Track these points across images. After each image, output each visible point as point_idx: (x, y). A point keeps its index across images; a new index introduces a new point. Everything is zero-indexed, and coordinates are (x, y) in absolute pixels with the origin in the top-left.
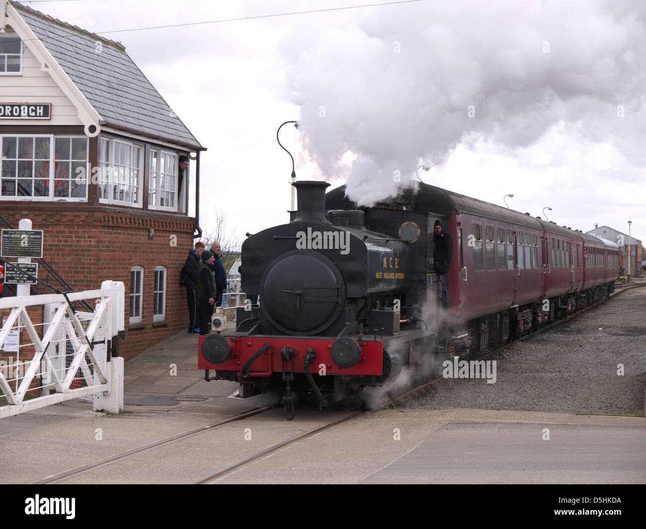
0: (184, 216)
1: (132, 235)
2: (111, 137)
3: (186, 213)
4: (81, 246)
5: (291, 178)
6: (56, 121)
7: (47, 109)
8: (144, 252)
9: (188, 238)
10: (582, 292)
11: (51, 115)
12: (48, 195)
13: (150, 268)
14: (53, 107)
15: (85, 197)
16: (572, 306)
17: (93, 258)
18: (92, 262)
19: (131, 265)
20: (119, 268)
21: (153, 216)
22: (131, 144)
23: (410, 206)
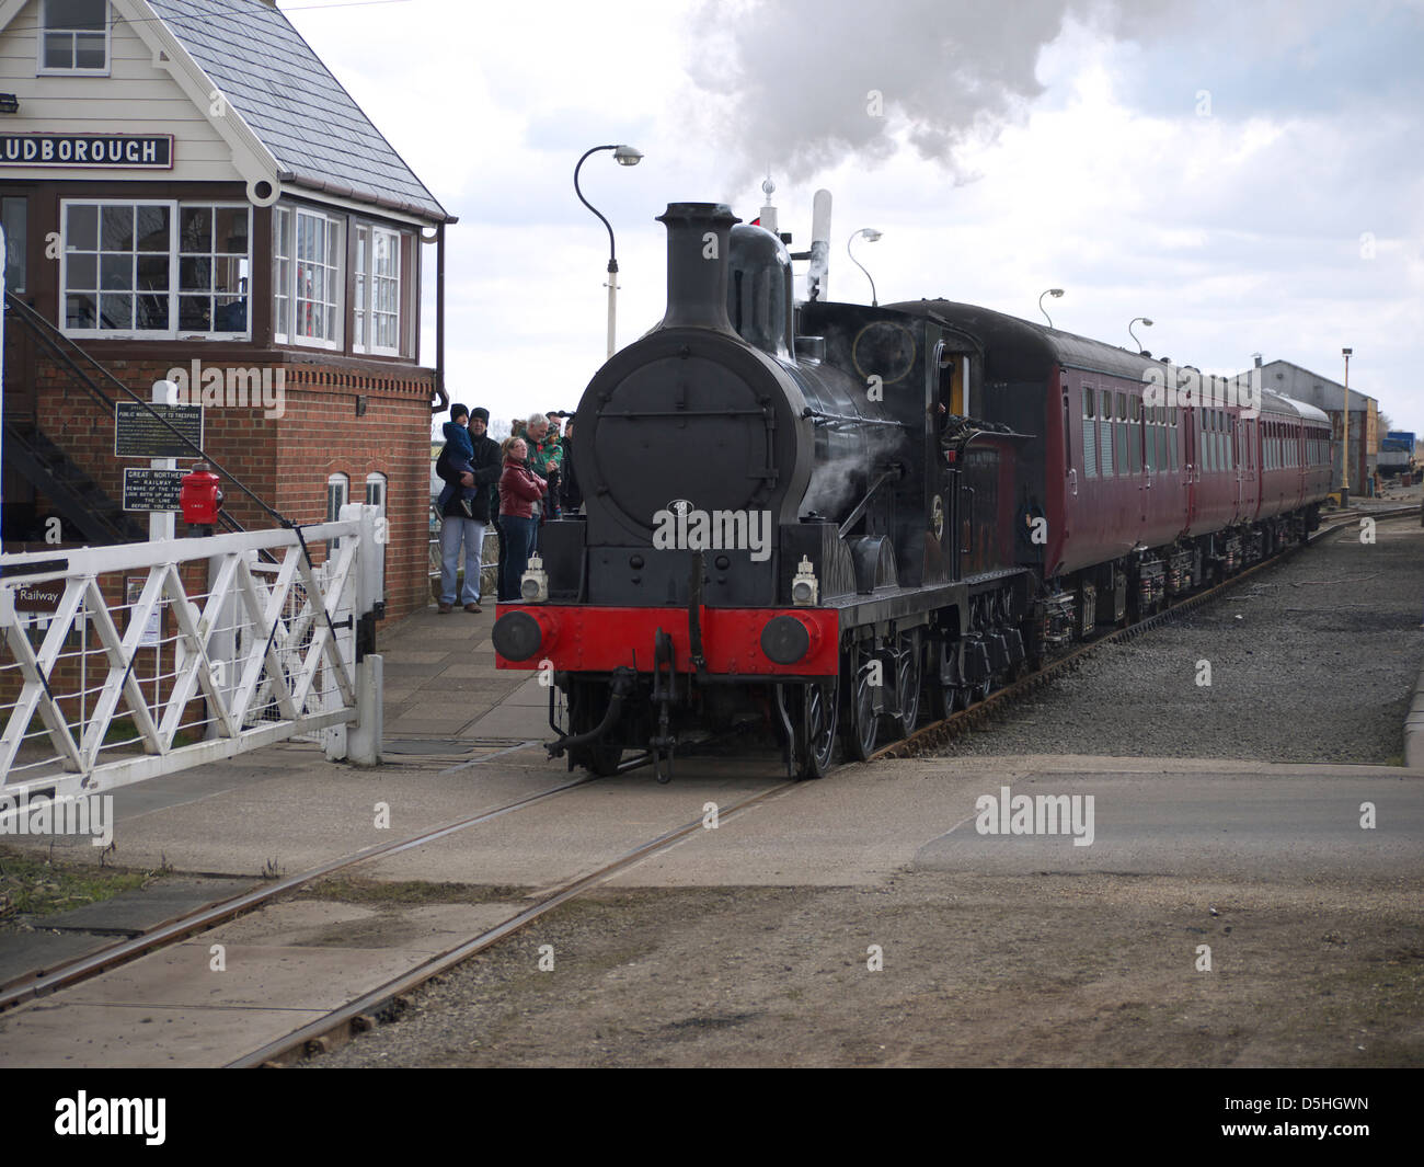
0: (412, 365)
1: (329, 408)
2: (292, 203)
3: (416, 361)
4: (238, 433)
5: (608, 274)
6: (183, 173)
7: (164, 147)
8: (349, 444)
9: (421, 413)
10: (1256, 526)
11: (173, 161)
12: (166, 328)
13: (360, 479)
14: (177, 144)
15: (245, 330)
16: (1236, 557)
17: (264, 458)
18: (264, 466)
19: (329, 471)
20: (308, 479)
21: (366, 367)
22: (323, 216)
23: (977, 356)
